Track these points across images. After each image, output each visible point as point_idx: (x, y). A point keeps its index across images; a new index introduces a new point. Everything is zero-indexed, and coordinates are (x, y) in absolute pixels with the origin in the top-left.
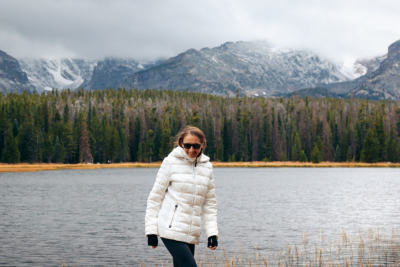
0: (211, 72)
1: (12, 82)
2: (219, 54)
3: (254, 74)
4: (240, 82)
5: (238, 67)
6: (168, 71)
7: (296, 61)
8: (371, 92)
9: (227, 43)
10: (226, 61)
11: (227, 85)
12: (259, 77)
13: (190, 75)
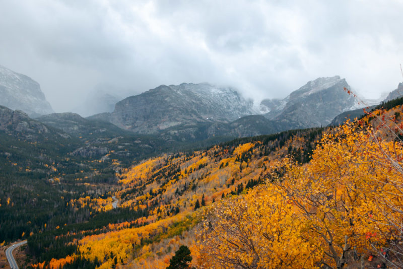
0: (179, 101)
1: (35, 98)
2: (182, 90)
3: (206, 105)
4: (197, 109)
5: (195, 100)
6: (151, 97)
7: (227, 99)
8: (291, 121)
9: (184, 83)
10: (187, 94)
11: (190, 110)
12: (209, 107)
13: (166, 101)
